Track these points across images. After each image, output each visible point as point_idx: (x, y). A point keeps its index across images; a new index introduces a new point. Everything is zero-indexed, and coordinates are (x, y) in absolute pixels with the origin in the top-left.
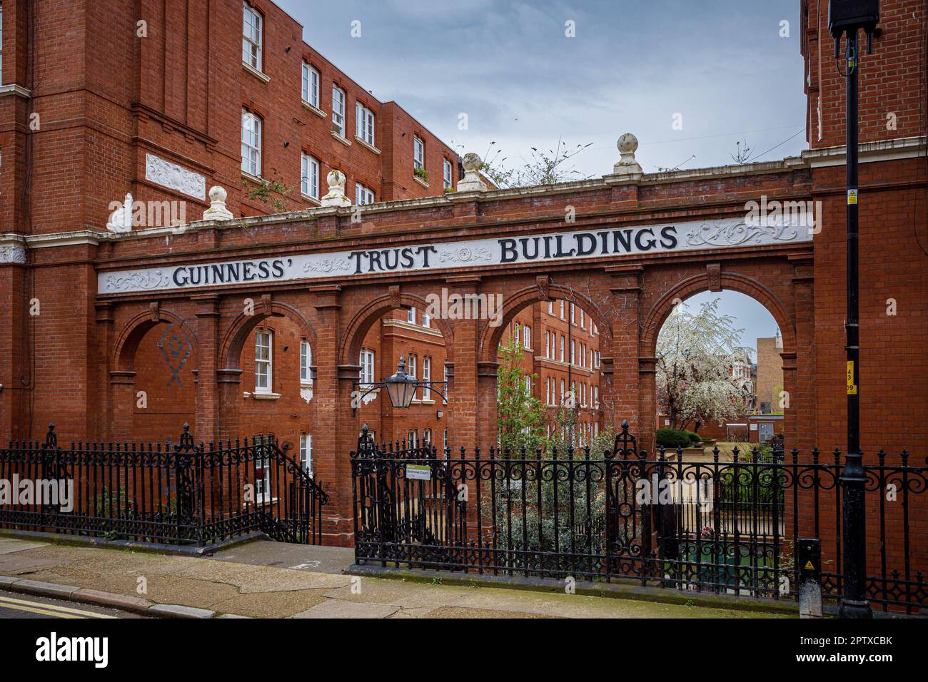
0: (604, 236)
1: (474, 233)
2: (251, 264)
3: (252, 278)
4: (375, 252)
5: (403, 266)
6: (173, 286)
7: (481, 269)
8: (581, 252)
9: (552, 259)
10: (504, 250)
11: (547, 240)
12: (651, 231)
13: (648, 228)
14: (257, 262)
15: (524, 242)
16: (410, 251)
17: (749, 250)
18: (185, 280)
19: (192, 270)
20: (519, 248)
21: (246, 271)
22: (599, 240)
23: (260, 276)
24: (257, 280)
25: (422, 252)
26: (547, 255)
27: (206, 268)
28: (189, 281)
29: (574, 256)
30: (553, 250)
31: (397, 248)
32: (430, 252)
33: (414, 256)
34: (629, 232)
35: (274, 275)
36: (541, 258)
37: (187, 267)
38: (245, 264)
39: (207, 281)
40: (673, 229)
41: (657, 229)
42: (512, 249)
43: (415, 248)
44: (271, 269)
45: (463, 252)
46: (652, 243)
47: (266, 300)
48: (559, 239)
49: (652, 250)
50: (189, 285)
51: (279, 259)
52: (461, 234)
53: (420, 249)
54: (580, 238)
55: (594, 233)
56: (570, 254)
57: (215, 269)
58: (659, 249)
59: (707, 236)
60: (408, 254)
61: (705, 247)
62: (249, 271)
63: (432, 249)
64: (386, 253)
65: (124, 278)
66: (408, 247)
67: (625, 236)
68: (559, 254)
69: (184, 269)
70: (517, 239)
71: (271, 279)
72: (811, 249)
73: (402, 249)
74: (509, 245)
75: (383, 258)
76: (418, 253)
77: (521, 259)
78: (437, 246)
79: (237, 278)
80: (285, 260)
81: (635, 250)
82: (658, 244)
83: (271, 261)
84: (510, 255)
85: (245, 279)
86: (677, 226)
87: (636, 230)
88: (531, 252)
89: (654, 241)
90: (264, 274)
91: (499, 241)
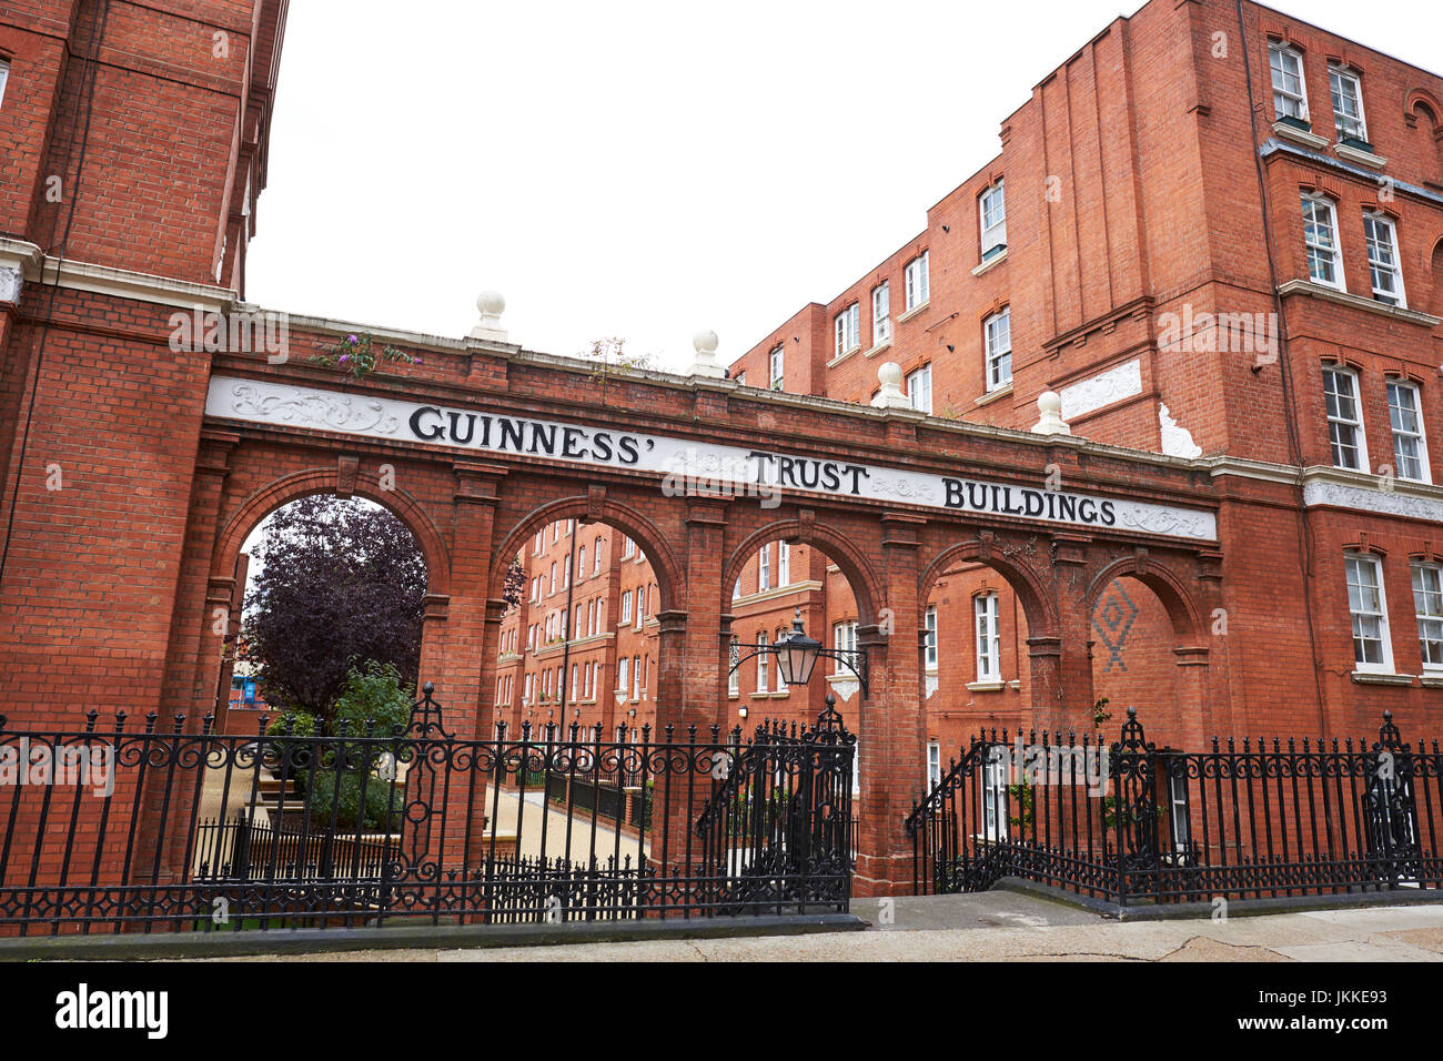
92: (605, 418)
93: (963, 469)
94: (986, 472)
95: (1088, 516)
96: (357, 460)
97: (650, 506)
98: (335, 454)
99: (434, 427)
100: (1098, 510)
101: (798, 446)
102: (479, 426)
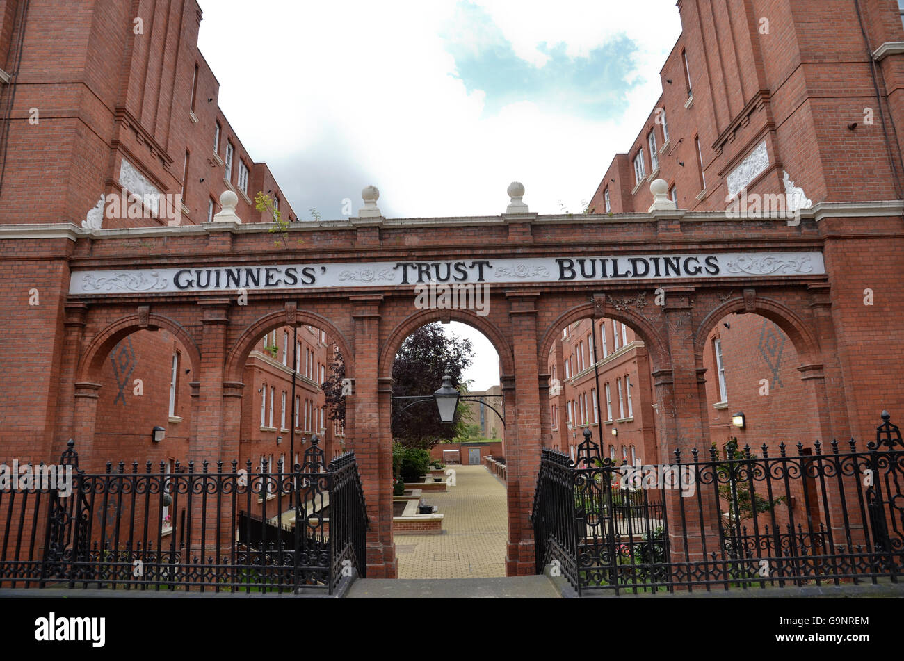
0: (656, 261)
1: (533, 251)
2: (276, 269)
3: (277, 284)
4: (424, 264)
5: (456, 279)
6: (174, 289)
7: (541, 285)
8: (635, 274)
9: (609, 279)
10: (562, 269)
11: (603, 262)
12: (696, 260)
13: (694, 256)
14: (283, 268)
15: (582, 263)
16: (464, 265)
17: (779, 279)
18: (190, 283)
19: (199, 273)
20: (577, 268)
21: (268, 277)
22: (652, 265)
23: (286, 283)
24: (282, 286)
25: (477, 267)
26: (605, 275)
27: (218, 273)
28: (195, 284)
29: (630, 277)
30: (610, 271)
31: (449, 262)
32: (485, 268)
33: (468, 271)
34: (678, 259)
35: (303, 282)
36: (599, 277)
37: (193, 270)
38: (268, 270)
39: (218, 285)
40: (715, 259)
41: (702, 258)
42: (570, 268)
43: (469, 263)
44: (300, 276)
45: (520, 268)
46: (698, 270)
47: (291, 308)
48: (615, 262)
49: (699, 275)
50: (195, 288)
51: (311, 266)
52: (519, 251)
53: (474, 264)
54: (634, 262)
55: (647, 258)
56: (626, 275)
57: (230, 273)
58: (704, 274)
59: (744, 266)
60: (461, 267)
61: (743, 275)
62: (272, 277)
63: (487, 264)
64: (437, 267)
65: (107, 279)
66: (461, 261)
67: (674, 262)
68: (616, 274)
69: (189, 271)
70: (574, 259)
71: (299, 285)
72: (825, 280)
73: (454, 262)
74: (566, 265)
75: (433, 271)
76: (472, 267)
77: (579, 278)
78: (492, 262)
79: (257, 283)
80: (317, 267)
81: (683, 275)
82: (703, 270)
83: (300, 268)
84: (568, 274)
85: (267, 284)
86: (718, 256)
87: (683, 258)
88: (589, 271)
89: (700, 268)
90: (291, 281)
91: (556, 261)
92: (289, 257)
93: (571, 250)
94: (591, 249)
95: (692, 270)
96: (148, 307)
97: (329, 310)
98: (136, 305)
99: (188, 281)
100: (702, 264)
101: (430, 253)
102: (213, 276)
